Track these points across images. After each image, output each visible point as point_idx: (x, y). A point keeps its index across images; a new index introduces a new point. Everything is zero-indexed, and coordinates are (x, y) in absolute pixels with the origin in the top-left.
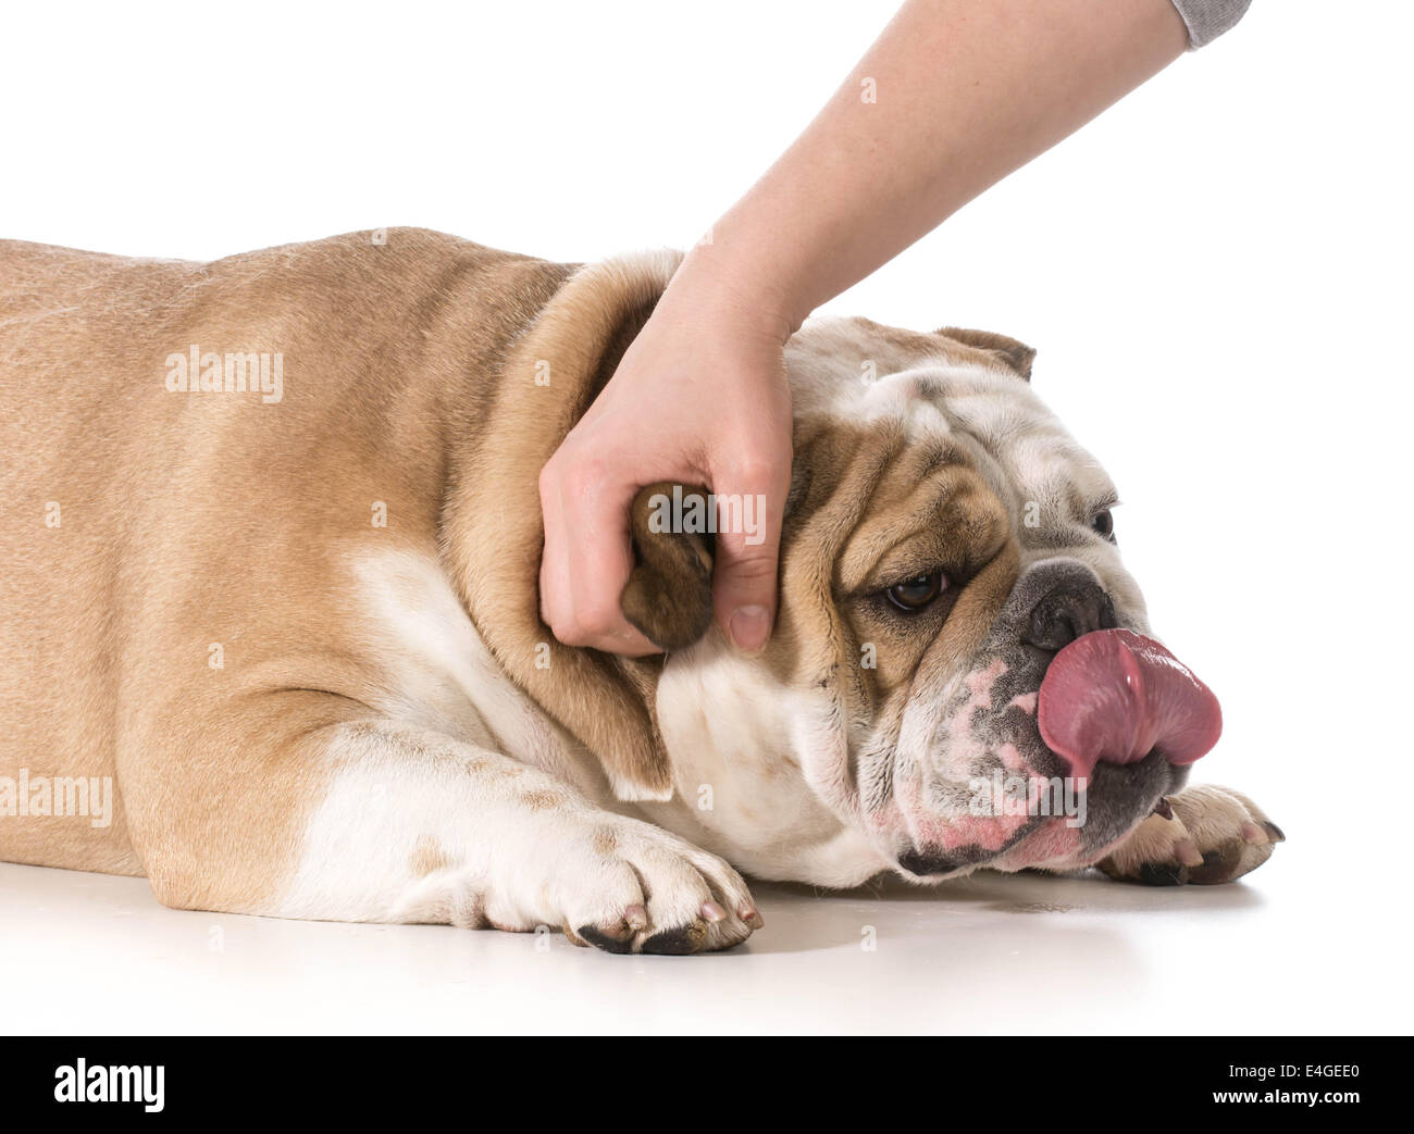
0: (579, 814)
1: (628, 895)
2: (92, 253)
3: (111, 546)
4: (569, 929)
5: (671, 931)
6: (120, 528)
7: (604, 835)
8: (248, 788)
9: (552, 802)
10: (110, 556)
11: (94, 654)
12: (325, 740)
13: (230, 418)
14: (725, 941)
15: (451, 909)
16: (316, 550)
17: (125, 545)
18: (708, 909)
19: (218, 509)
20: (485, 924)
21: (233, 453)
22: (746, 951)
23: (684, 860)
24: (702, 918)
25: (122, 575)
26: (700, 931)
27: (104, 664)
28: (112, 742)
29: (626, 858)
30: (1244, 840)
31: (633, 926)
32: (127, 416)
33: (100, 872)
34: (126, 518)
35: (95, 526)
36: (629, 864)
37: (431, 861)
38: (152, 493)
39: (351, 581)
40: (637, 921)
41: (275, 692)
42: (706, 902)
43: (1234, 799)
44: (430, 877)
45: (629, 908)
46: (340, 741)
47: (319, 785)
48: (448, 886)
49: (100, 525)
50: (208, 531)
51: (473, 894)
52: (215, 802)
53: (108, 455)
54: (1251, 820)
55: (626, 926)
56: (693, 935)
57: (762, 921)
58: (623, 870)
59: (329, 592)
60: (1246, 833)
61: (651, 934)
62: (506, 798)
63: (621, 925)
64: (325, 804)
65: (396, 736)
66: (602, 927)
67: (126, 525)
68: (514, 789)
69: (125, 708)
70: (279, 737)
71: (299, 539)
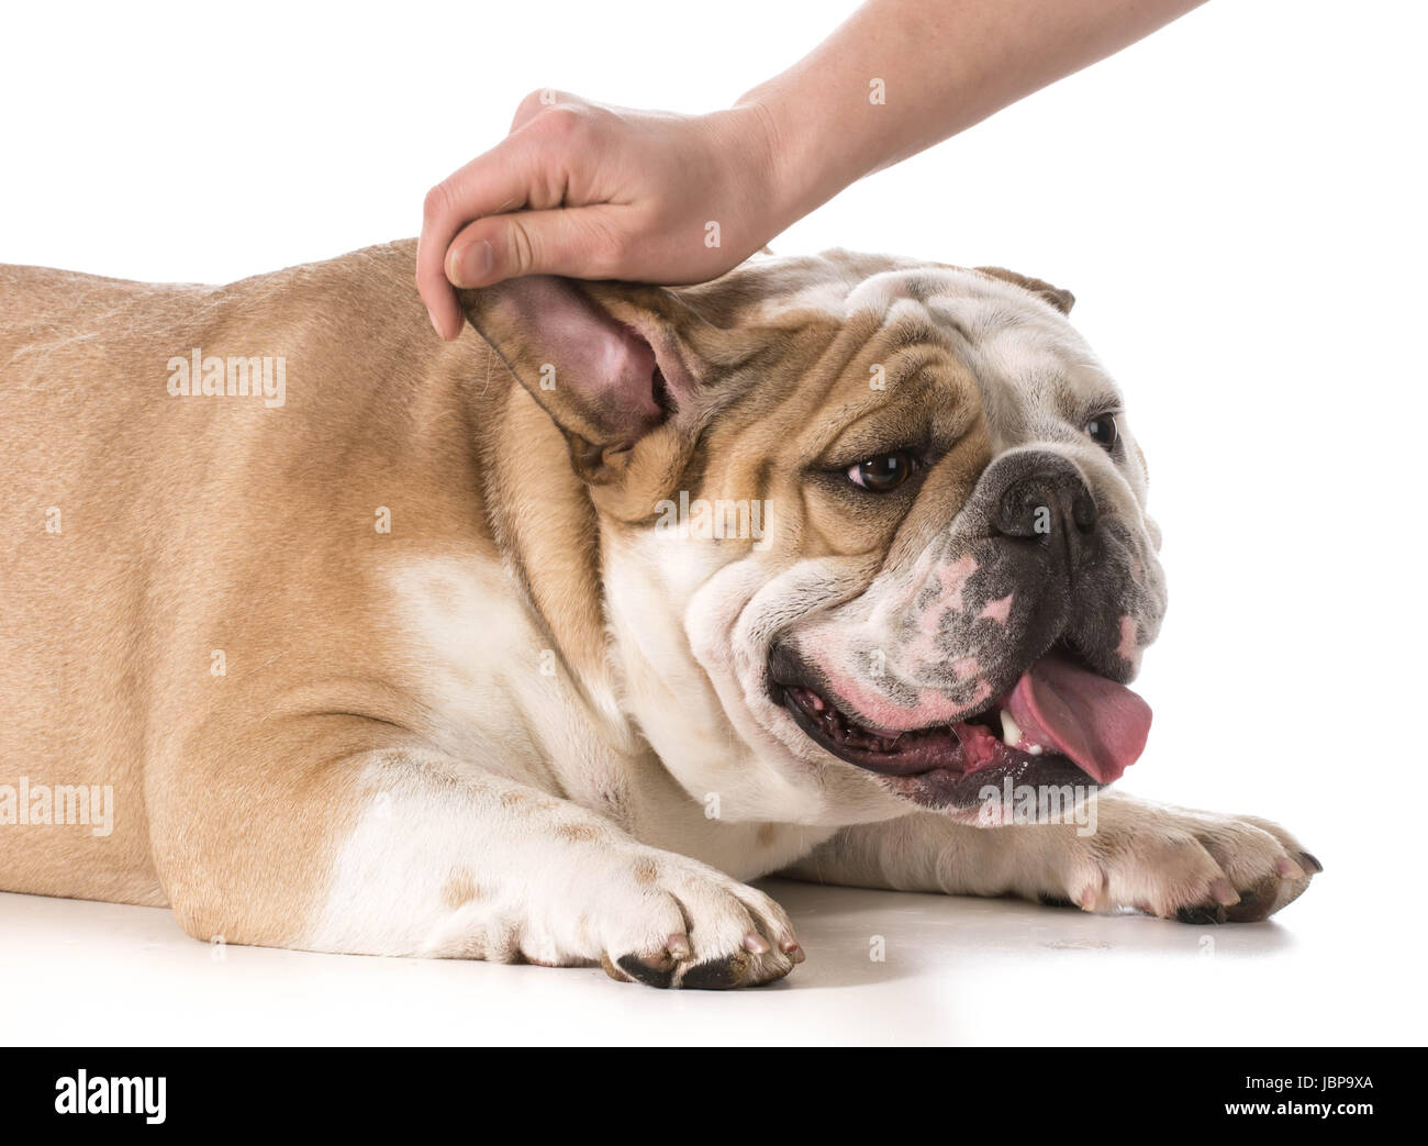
0: (617, 846)
1: (669, 924)
2: (115, 280)
3: (138, 562)
4: (608, 961)
5: (713, 962)
6: (147, 545)
7: (644, 866)
8: (277, 815)
9: (590, 835)
10: (137, 572)
11: (118, 676)
12: (356, 768)
13: (258, 428)
14: (766, 974)
15: (485, 944)
16: (351, 565)
17: (153, 561)
18: (751, 941)
19: (251, 523)
20: (519, 958)
21: (263, 464)
22: (786, 986)
23: (726, 890)
24: (745, 949)
25: (151, 593)
26: (742, 963)
27: (130, 686)
28: (141, 767)
29: (668, 888)
30: (1279, 876)
31: (676, 955)
32: (152, 432)
33: (132, 904)
34: (153, 534)
35: (121, 545)
36: (672, 895)
37: (463, 893)
38: (181, 508)
39: (388, 595)
40: (679, 950)
41: (309, 715)
42: (749, 934)
43: (1266, 833)
44: (464, 909)
45: (671, 937)
46: (372, 769)
47: (349, 814)
48: (482, 919)
49: (126, 543)
50: (240, 548)
51: (508, 929)
52: (242, 830)
53: (133, 472)
54: (1285, 854)
55: (667, 955)
56: (736, 967)
57: (803, 954)
58: (664, 900)
59: (366, 610)
60: (1279, 870)
61: (692, 965)
62: (543, 830)
63: (663, 954)
64: (356, 833)
65: (429, 767)
66: (642, 955)
67: (154, 541)
68: (551, 822)
69: (154, 731)
70: (312, 762)
71: (335, 554)
